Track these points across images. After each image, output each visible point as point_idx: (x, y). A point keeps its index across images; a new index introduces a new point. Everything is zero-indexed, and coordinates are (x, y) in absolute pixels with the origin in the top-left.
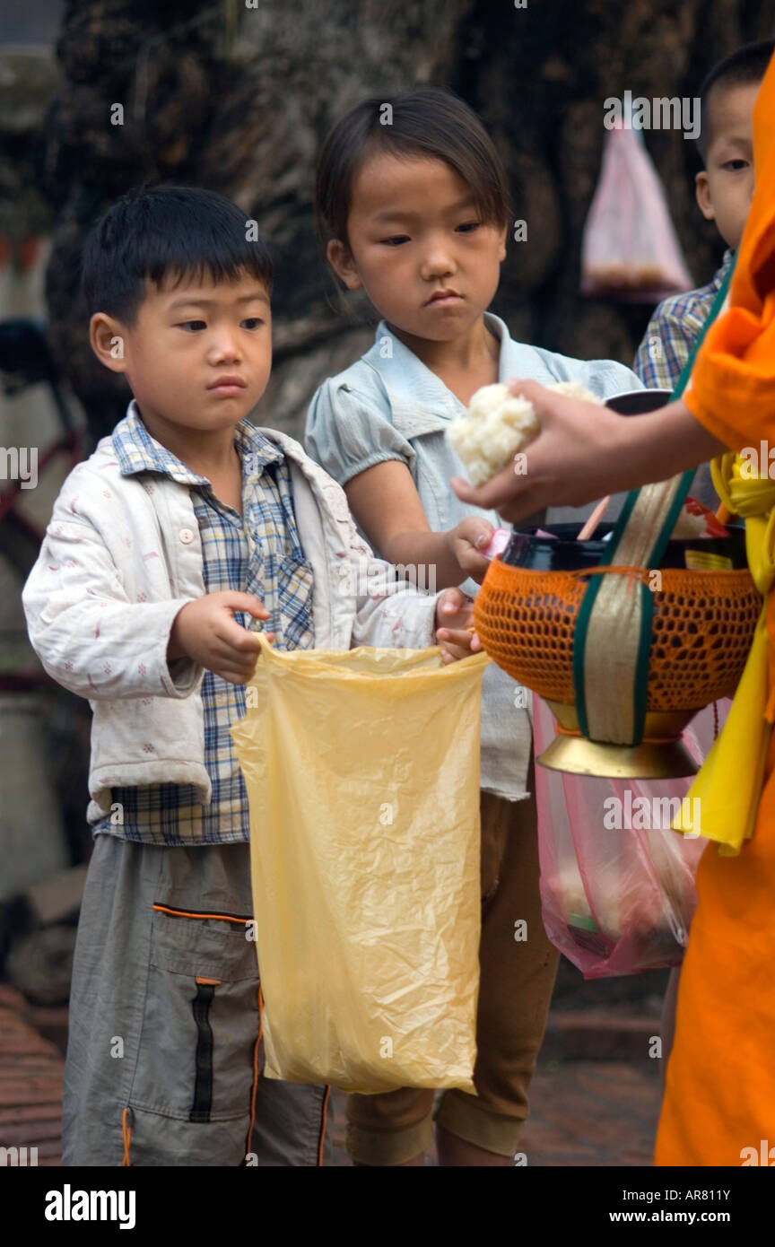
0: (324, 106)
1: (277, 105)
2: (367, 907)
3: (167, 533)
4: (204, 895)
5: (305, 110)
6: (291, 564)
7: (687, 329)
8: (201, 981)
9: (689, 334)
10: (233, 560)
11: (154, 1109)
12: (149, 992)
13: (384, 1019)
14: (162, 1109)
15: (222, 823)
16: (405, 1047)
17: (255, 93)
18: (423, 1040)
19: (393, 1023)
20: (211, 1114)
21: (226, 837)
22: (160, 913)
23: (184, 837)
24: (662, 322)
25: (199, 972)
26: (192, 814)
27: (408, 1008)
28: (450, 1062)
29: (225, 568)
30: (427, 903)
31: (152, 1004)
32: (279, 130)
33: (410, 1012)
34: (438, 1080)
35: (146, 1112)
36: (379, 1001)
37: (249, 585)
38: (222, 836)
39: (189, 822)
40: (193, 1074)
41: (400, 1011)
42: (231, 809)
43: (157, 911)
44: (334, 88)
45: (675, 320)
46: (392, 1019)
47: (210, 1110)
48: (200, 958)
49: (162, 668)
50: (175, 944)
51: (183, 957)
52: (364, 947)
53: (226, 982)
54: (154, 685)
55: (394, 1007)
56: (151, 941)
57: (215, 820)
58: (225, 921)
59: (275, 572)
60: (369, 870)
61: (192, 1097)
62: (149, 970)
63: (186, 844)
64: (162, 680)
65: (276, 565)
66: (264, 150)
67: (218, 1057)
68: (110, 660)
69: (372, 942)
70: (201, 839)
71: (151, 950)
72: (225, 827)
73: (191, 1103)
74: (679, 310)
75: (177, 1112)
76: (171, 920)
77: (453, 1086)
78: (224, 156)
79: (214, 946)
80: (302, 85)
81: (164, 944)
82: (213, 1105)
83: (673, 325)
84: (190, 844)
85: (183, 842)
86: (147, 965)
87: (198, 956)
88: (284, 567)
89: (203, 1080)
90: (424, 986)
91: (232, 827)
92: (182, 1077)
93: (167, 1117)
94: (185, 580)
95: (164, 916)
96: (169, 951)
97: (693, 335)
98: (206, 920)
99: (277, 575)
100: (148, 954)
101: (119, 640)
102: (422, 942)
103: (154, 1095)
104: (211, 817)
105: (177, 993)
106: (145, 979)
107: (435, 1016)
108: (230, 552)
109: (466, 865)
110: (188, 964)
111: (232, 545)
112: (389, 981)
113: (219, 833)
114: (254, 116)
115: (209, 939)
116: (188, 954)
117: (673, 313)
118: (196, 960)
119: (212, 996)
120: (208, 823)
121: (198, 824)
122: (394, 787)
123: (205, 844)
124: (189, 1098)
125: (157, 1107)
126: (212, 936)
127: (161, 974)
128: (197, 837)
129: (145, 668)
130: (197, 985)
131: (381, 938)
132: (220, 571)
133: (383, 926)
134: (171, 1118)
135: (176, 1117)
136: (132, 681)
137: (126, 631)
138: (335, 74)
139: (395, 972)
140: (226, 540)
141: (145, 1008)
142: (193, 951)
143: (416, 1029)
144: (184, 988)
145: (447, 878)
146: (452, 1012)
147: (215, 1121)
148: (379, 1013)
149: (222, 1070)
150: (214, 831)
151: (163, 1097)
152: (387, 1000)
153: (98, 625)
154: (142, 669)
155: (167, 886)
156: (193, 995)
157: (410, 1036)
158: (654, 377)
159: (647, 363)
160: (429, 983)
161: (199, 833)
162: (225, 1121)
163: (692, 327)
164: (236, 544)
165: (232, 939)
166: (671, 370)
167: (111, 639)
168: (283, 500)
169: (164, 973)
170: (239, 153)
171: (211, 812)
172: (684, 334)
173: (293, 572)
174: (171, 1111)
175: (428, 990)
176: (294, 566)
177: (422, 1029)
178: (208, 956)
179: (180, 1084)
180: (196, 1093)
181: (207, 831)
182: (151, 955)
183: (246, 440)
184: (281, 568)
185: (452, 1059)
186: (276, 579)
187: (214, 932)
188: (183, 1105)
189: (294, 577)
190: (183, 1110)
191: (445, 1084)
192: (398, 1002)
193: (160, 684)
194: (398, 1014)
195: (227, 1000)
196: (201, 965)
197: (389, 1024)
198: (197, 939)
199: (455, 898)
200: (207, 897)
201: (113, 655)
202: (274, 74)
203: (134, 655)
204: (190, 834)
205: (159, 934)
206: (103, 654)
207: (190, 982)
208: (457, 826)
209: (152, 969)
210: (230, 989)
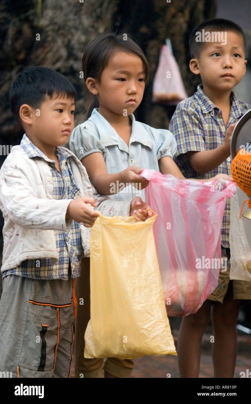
0: (69, 41)
1: (54, 41)
2: (137, 297)
3: (43, 177)
4: (44, 298)
5: (63, 42)
6: (75, 190)
7: (190, 112)
8: (44, 325)
9: (190, 114)
10: (60, 188)
11: (27, 367)
12: (26, 329)
13: (145, 333)
14: (29, 366)
15: (53, 273)
16: (152, 341)
17: (47, 37)
18: (158, 339)
19: (148, 334)
20: (45, 368)
21: (54, 277)
22: (31, 303)
23: (42, 277)
24: (180, 110)
25: (43, 322)
26: (45, 269)
27: (153, 329)
28: (167, 346)
29: (58, 190)
30: (152, 296)
31: (27, 332)
32: (55, 49)
33: (153, 330)
34: (164, 351)
35: (24, 368)
36: (143, 327)
37: (63, 196)
38: (53, 277)
39: (44, 272)
40: (40, 356)
41: (150, 330)
42: (56, 268)
43: (30, 302)
44: (73, 35)
45: (185, 109)
46: (147, 333)
47: (44, 367)
48: (43, 318)
49: (64, 221)
50: (36, 313)
51: (39, 318)
52: (137, 310)
53: (51, 326)
54: (59, 226)
55: (148, 329)
56: (28, 312)
57: (51, 271)
58: (50, 306)
59: (70, 192)
60: (136, 285)
61: (39, 363)
62: (26, 322)
63: (42, 279)
64: (62, 225)
65: (70, 190)
66: (50, 55)
67: (47, 350)
68: (42, 217)
69: (139, 309)
70: (47, 277)
71: (27, 315)
72: (54, 274)
73: (39, 365)
74: (186, 106)
75: (34, 368)
76: (35, 305)
77: (169, 353)
78: (37, 57)
79: (48, 314)
80: (62, 34)
81: (32, 313)
82: (45, 366)
83: (184, 111)
84: (43, 279)
85: (41, 278)
86: (25, 320)
87: (43, 317)
88: (73, 191)
89: (43, 357)
90: (156, 322)
91: (56, 274)
92: (37, 357)
93: (31, 369)
94: (48, 193)
95: (32, 304)
96: (34, 315)
97: (191, 114)
98: (45, 306)
99: (70, 193)
100: (26, 316)
101: (46, 211)
102: (153, 308)
103: (27, 362)
104: (50, 270)
105: (36, 329)
106: (25, 324)
107: (162, 331)
108: (59, 185)
109: (160, 284)
110: (40, 320)
111: (60, 183)
112: (145, 321)
113: (52, 276)
114: (46, 44)
115: (46, 312)
116: (40, 317)
117: (184, 107)
118: (42, 319)
119: (46, 330)
120: (49, 272)
121: (46, 272)
122: (136, 259)
123: (48, 279)
124: (38, 363)
125: (28, 366)
126: (47, 311)
127: (31, 323)
128: (46, 276)
129: (56, 221)
130: (42, 327)
131: (142, 307)
132: (56, 191)
133: (142, 303)
134: (32, 370)
135: (33, 369)
136: (50, 224)
137: (49, 208)
138: (73, 31)
139: (147, 318)
140: (58, 181)
141: (24, 334)
142: (41, 316)
143: (156, 336)
144: (38, 328)
145: (156, 288)
146: (166, 329)
147: (45, 371)
148: (143, 331)
149: (48, 354)
150: (51, 275)
151: (29, 363)
152: (145, 327)
153: (38, 205)
154: (55, 221)
155: (33, 294)
156: (41, 330)
157: (154, 338)
158: (178, 128)
159: (176, 124)
160: (158, 321)
161: (46, 275)
162: (48, 371)
163: (191, 111)
164: (61, 182)
165: (53, 312)
166: (183, 125)
167: (44, 210)
168: (69, 170)
169: (32, 323)
170: (42, 56)
171: (51, 269)
172: (188, 113)
173: (76, 192)
174: (32, 367)
175: (158, 323)
176: (76, 190)
177: (157, 336)
178: (46, 317)
179: (36, 359)
180: (41, 362)
181: (49, 275)
182: (27, 316)
183: (58, 150)
184: (72, 191)
185: (168, 345)
186: (70, 194)
187: (47, 310)
188: (36, 365)
189: (76, 194)
190: (36, 367)
191: (166, 353)
192: (149, 327)
193: (61, 226)
194: (149, 331)
195: (50, 331)
196: (44, 320)
197: (146, 334)
198: (42, 312)
199: (159, 294)
200: (45, 298)
201: (44, 215)
202: (53, 31)
203: (52, 216)
204: (43, 276)
205: (31, 310)
206: (40, 215)
207: (40, 326)
208: (155, 272)
209: (28, 321)
210: (51, 328)
